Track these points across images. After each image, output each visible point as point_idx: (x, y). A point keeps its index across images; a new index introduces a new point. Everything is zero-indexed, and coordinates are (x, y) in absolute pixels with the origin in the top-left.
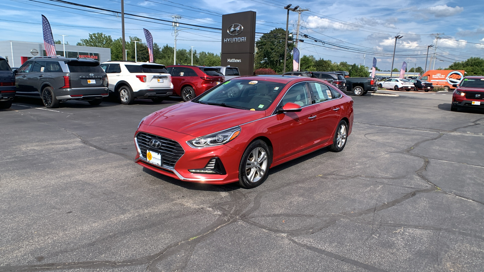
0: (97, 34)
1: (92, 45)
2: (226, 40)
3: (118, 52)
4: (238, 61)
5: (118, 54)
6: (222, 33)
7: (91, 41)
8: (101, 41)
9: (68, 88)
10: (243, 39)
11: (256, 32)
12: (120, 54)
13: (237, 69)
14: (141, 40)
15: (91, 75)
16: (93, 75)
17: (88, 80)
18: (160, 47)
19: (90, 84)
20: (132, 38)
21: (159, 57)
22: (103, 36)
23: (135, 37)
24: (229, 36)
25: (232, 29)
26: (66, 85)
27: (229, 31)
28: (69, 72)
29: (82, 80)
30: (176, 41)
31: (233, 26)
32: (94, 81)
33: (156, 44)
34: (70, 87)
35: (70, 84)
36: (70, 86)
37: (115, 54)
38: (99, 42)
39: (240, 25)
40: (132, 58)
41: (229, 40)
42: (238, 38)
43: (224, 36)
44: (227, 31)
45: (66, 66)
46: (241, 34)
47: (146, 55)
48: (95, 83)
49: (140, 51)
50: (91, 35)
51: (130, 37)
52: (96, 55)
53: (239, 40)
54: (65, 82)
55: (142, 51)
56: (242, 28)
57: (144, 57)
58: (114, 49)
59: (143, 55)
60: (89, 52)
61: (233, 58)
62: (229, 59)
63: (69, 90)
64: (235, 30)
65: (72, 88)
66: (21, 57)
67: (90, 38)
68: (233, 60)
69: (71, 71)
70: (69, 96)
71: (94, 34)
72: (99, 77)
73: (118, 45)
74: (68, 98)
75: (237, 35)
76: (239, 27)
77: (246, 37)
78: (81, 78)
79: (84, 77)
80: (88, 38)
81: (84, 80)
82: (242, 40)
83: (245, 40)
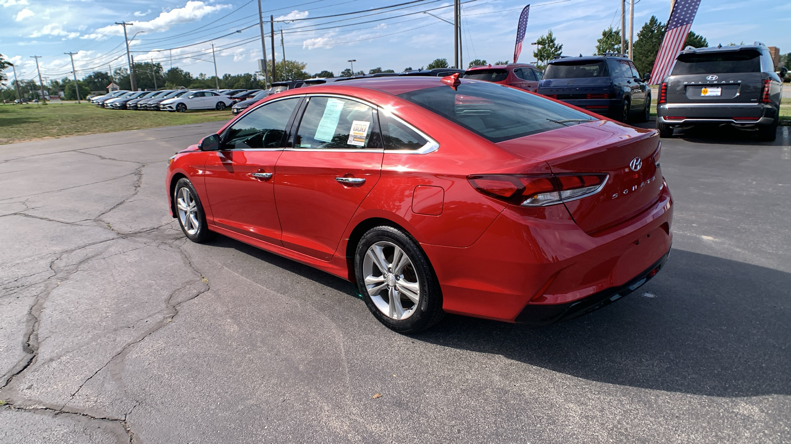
15: (712, 78)
17: (703, 89)
26: (662, 98)
29: (690, 90)
32: (719, 90)
35: (665, 96)
36: (665, 100)
48: (719, 94)
70: (662, 117)
78: (686, 86)
79: (693, 83)
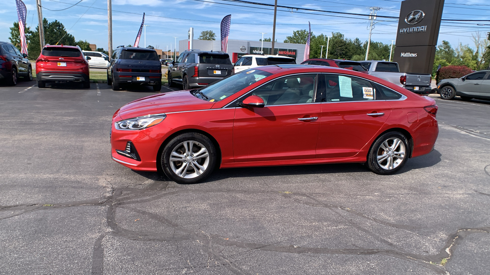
0: (301, 31)
1: (295, 42)
2: (402, 30)
3: (317, 48)
4: (414, 55)
5: (317, 51)
6: (399, 22)
7: (294, 38)
8: (304, 38)
9: (197, 77)
10: (423, 28)
11: (442, 19)
12: (319, 50)
13: (396, 64)
14: (343, 35)
15: (217, 66)
16: (219, 66)
17: (214, 71)
18: (362, 42)
19: (215, 74)
20: (335, 34)
21: (359, 53)
22: (306, 33)
23: (337, 33)
24: (406, 26)
25: (411, 17)
26: (196, 74)
27: (407, 19)
28: (199, 63)
29: (209, 71)
30: (371, 35)
31: (412, 14)
32: (220, 71)
33: (358, 39)
34: (198, 77)
35: (198, 73)
36: (198, 75)
37: (314, 50)
38: (302, 39)
39: (421, 11)
40: (330, 54)
41: (405, 31)
42: (417, 27)
43: (401, 25)
44: (405, 20)
45: (198, 57)
46: (420, 22)
47: (344, 50)
48: (220, 73)
49: (339, 46)
50: (295, 32)
51: (332, 33)
52: (295, 51)
53: (418, 30)
54: (195, 71)
55: (341, 46)
56: (424, 15)
57: (342, 53)
58: (314, 46)
59: (342, 51)
60: (288, 48)
61: (408, 52)
62: (403, 53)
63: (197, 78)
64: (414, 19)
65: (200, 77)
66: (233, 53)
67: (294, 35)
68: (408, 54)
69: (200, 63)
70: (197, 84)
71: (298, 31)
72: (224, 68)
73: (318, 41)
74: (196, 85)
75: (416, 24)
76: (419, 14)
77: (426, 26)
78: (207, 69)
79: (210, 68)
80: (292, 35)
81: (211, 71)
82: (421, 29)
83: (425, 29)
